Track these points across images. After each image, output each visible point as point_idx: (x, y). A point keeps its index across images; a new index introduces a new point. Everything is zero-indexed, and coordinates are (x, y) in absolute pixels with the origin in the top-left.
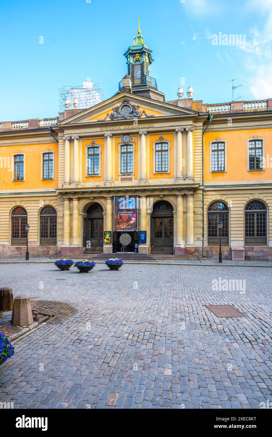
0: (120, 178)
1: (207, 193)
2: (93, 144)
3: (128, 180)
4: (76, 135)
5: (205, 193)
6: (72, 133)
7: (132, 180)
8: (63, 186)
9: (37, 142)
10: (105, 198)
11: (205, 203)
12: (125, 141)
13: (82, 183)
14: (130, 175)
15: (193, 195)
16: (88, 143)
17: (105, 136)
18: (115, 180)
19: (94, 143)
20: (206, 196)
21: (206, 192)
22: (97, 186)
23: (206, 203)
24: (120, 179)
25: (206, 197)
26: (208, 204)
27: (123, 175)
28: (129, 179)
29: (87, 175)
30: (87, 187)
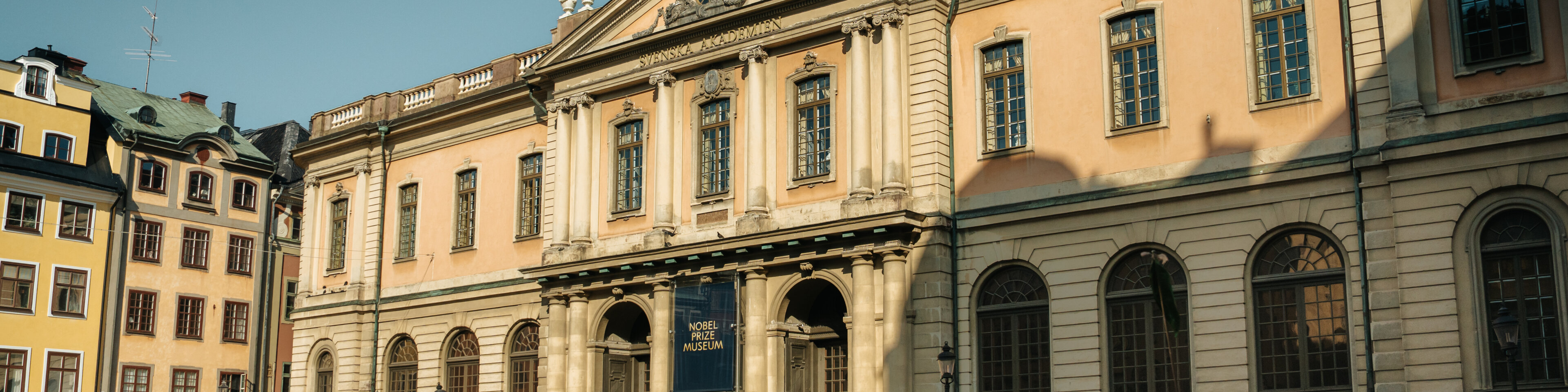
0: (694, 214)
1: (971, 238)
2: (627, 112)
3: (716, 220)
4: (581, 91)
5: (963, 238)
6: (573, 86)
7: (726, 218)
8: (543, 259)
9: (506, 126)
10: (648, 289)
11: (961, 277)
12: (708, 90)
13: (598, 242)
14: (721, 201)
15: (899, 253)
16: (615, 108)
17: (651, 82)
18: (682, 222)
19: (628, 108)
20: (967, 249)
21: (967, 235)
22: (634, 247)
23: (967, 276)
24: (694, 220)
25: (968, 252)
26: (972, 280)
27: (704, 204)
28: (720, 214)
29: (611, 216)
30: (610, 252)
